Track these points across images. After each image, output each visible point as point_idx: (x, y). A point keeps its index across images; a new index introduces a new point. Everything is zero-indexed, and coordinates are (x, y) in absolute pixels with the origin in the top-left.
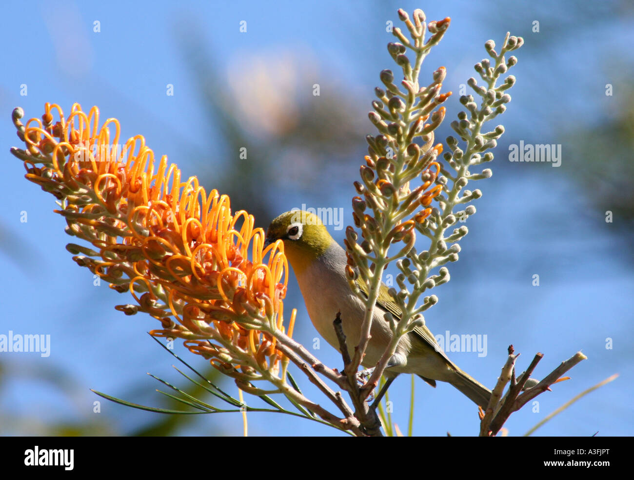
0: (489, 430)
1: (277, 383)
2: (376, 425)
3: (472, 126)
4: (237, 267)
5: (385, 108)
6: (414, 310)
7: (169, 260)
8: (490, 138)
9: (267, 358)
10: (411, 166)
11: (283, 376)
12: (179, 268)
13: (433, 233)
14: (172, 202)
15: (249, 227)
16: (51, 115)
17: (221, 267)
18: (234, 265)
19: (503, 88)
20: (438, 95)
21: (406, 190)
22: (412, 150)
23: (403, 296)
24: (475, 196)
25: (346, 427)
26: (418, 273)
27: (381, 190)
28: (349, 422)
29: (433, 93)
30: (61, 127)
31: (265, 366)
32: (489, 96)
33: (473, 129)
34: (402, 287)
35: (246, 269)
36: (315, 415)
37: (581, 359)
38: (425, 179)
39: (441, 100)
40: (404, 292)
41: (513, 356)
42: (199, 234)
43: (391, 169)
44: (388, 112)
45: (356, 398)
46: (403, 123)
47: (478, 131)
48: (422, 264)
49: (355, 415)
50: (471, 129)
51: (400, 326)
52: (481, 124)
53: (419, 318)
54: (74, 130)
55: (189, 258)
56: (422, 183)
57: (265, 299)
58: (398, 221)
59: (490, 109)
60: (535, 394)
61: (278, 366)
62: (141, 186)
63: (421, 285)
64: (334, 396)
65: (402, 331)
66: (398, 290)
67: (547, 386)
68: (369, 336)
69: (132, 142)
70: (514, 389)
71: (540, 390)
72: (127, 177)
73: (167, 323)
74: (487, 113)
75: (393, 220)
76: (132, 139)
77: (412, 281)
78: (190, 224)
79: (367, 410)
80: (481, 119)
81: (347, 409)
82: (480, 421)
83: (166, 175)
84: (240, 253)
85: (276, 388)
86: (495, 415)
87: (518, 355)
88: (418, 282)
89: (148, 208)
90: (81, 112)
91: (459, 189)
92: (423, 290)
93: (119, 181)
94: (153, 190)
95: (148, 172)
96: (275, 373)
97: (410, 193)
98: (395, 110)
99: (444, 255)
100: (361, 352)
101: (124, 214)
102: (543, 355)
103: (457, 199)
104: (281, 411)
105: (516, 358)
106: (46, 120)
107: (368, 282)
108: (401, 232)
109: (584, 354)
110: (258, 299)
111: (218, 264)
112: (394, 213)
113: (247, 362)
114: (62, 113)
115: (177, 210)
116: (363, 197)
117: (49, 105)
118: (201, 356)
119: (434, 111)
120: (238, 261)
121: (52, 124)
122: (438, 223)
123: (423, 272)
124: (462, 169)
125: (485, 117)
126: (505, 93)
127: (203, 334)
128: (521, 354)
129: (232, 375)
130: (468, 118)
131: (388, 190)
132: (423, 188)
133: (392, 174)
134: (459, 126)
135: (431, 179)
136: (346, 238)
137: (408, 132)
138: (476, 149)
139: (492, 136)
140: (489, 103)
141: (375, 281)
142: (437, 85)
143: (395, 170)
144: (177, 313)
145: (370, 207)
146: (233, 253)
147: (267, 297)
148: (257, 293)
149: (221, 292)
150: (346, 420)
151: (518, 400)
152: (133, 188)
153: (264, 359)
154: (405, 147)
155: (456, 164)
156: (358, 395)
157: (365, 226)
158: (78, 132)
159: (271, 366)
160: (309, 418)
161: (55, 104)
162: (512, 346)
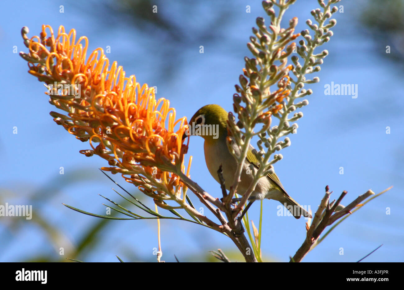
0: (312, 236)
1: (180, 202)
2: (241, 232)
3: (307, 49)
4: (158, 134)
5: (257, 42)
6: (267, 163)
7: (116, 128)
8: (319, 58)
9: (174, 187)
10: (271, 78)
11: (184, 198)
12: (122, 133)
13: (281, 116)
14: (119, 91)
15: (167, 108)
16: (45, 33)
17: (148, 134)
18: (156, 133)
19: (328, 27)
20: (292, 35)
21: (267, 92)
22: (273, 68)
23: (261, 155)
24: (308, 93)
25: (222, 230)
26: (271, 140)
27: (252, 92)
28: (225, 228)
29: (288, 34)
30: (51, 41)
31: (173, 192)
32: (319, 32)
33: (309, 51)
34: (261, 148)
35: (164, 135)
36: (203, 222)
37: (371, 194)
38: (280, 86)
39: (293, 38)
40: (262, 152)
41: (328, 193)
42: (135, 112)
43: (259, 79)
44: (260, 45)
45: (230, 216)
46: (268, 52)
47: (311, 53)
48: (274, 135)
49: (228, 224)
50: (307, 52)
51: (258, 173)
52: (314, 48)
53: (271, 169)
54: (59, 43)
55: (128, 128)
56: (278, 88)
57: (175, 154)
58: (261, 111)
59: (320, 40)
60: (341, 215)
61: (180, 190)
62: (100, 81)
63: (272, 148)
64: (215, 211)
65: (259, 176)
66: (258, 151)
67: (349, 210)
68: (239, 180)
69: (96, 54)
70: (328, 212)
71: (345, 213)
72: (91, 74)
73: (112, 162)
74: (317, 43)
75: (258, 110)
76: (96, 52)
77: (267, 146)
78: (130, 107)
79: (236, 223)
80: (313, 46)
81: (223, 219)
82: (307, 231)
83: (116, 73)
84: (160, 125)
85: (179, 205)
86: (316, 228)
87: (331, 192)
88: (271, 146)
89: (104, 95)
90: (64, 34)
91: (298, 89)
92: (273, 151)
93: (86, 78)
94: (107, 82)
95: (104, 71)
96: (179, 196)
97: (270, 94)
98: (264, 44)
99: (288, 130)
100: (234, 190)
101: (88, 97)
102: (347, 192)
103: (297, 95)
104: (182, 219)
105: (331, 194)
106: (42, 36)
107: (240, 147)
108: (263, 119)
109: (373, 191)
110: (171, 155)
111: (147, 132)
112: (259, 107)
113: (162, 189)
114: (52, 32)
115: (122, 96)
116: (240, 95)
117: (45, 26)
118: (132, 184)
119: (288, 45)
120: (159, 130)
121: (46, 39)
122: (284, 110)
123: (274, 140)
124: (301, 77)
125: (316, 45)
126: (329, 30)
127: (134, 171)
128: (333, 192)
129: (151, 196)
130: (306, 44)
131: (257, 93)
132: (278, 92)
133: (260, 82)
134: (300, 49)
135: (283, 87)
136: (228, 120)
137: (271, 57)
138: (310, 64)
139: (320, 57)
140: (319, 36)
141: (244, 147)
142: (291, 30)
143: (261, 80)
144: (118, 157)
145: (244, 101)
146: (156, 125)
147: (176, 154)
148: (170, 151)
149: (148, 149)
150: (223, 226)
151: (331, 219)
152: (95, 82)
153: (172, 188)
154: (269, 66)
155: (297, 73)
156: (231, 214)
157: (240, 112)
158: (62, 44)
159: (176, 191)
160: (199, 224)
161: (48, 25)
162: (328, 186)
